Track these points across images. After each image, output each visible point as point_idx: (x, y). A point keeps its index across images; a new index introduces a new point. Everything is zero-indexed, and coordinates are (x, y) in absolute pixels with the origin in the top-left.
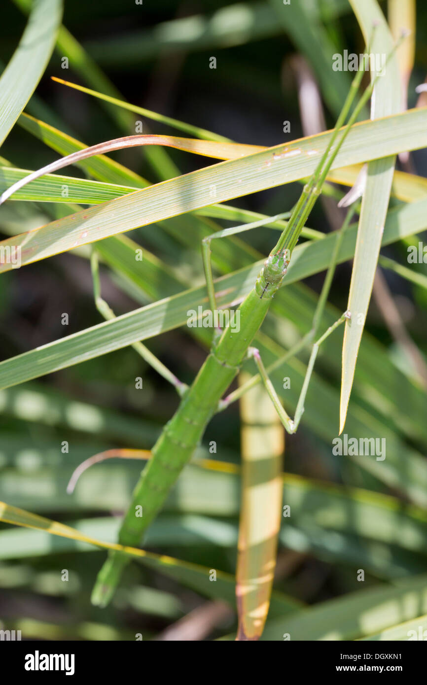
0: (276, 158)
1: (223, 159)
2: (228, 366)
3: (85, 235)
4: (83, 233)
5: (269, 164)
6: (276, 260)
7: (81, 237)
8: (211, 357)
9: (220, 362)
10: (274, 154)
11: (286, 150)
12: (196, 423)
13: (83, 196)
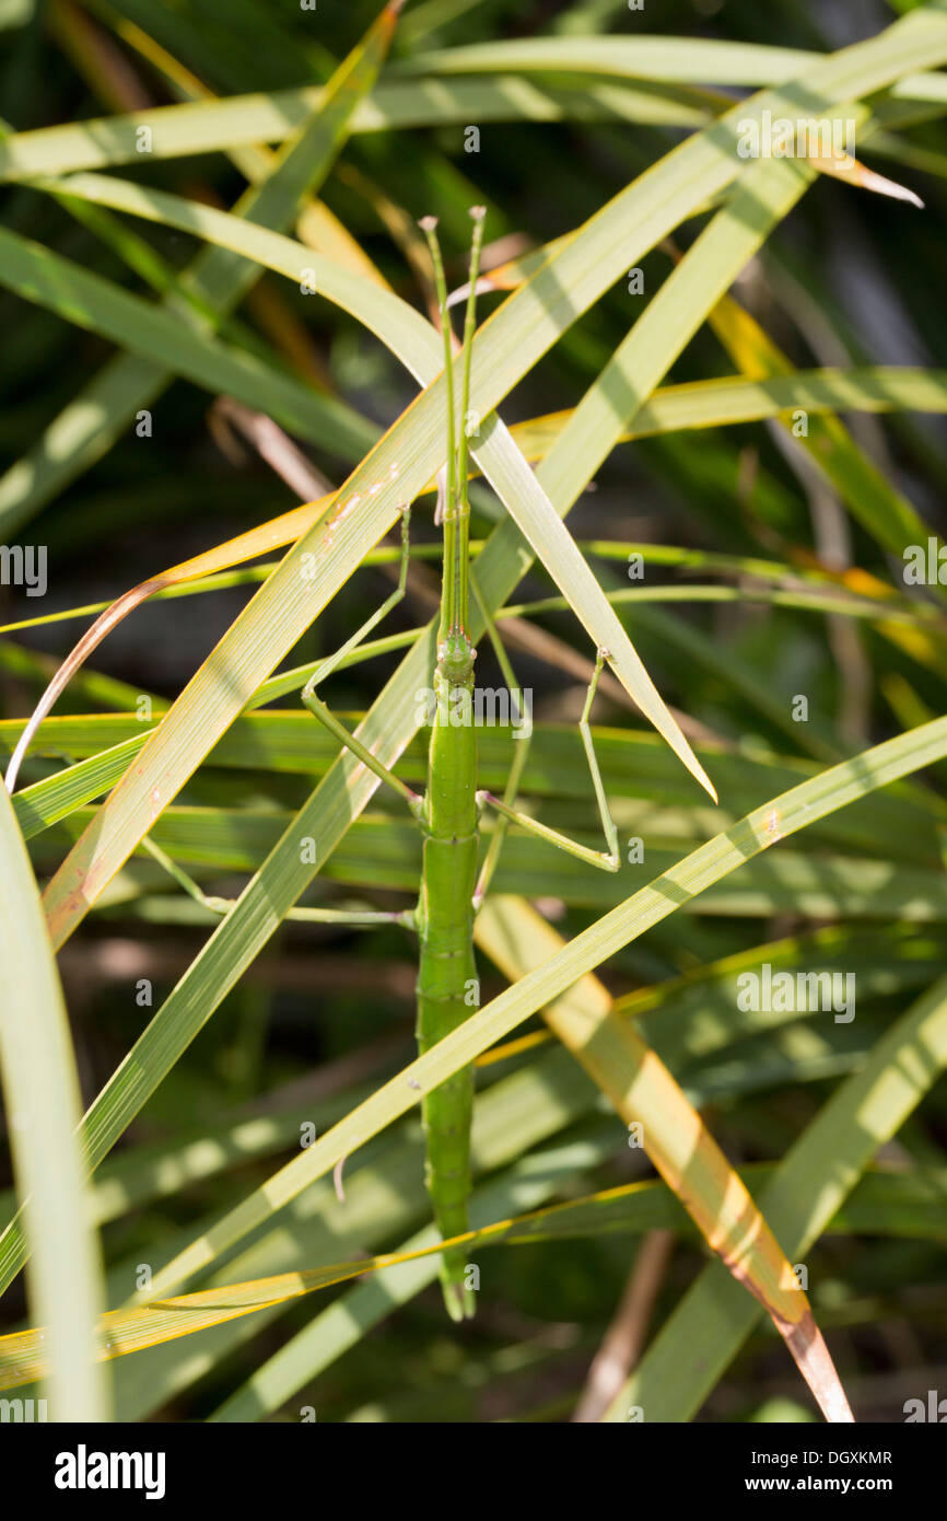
0: (333, 527)
1: (291, 541)
2: (462, 840)
3: (157, 795)
4: (153, 794)
5: (331, 541)
6: (453, 646)
7: (154, 802)
8: (430, 843)
9: (448, 841)
10: (327, 523)
11: (339, 506)
12: (458, 953)
13: (91, 787)
